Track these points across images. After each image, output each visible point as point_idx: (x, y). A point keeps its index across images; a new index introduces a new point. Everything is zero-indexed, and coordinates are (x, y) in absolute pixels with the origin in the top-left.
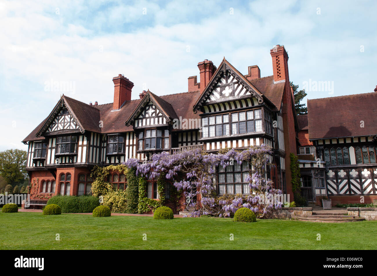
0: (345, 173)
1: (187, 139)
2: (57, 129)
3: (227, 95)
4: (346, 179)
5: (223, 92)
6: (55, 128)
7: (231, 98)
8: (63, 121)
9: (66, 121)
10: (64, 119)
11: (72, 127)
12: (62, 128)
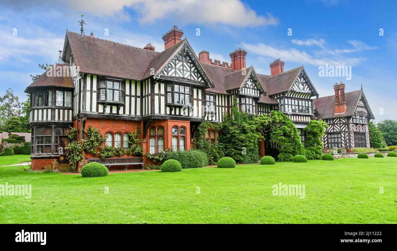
2: (175, 75)
3: (301, 88)
5: (299, 86)
6: (173, 73)
7: (303, 92)
8: (181, 68)
9: (185, 68)
10: (183, 65)
11: (194, 78)
12: (181, 76)
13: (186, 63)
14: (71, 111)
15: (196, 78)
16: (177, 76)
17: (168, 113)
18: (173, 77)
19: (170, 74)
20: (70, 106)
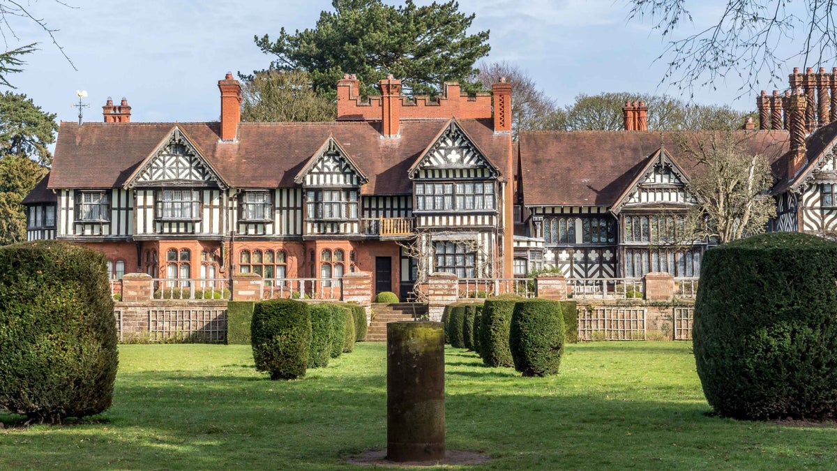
0: (568, 256)
1: (377, 205)
2: (164, 177)
3: (454, 161)
4: (567, 263)
5: (449, 157)
6: (160, 176)
7: (459, 166)
8: (174, 165)
9: (180, 165)
10: (177, 162)
11: (196, 177)
12: (173, 177)
13: (183, 157)
14: (52, 232)
15: (201, 178)
16: (167, 178)
17: (158, 231)
18: (161, 181)
19: (154, 178)
20: (53, 225)
